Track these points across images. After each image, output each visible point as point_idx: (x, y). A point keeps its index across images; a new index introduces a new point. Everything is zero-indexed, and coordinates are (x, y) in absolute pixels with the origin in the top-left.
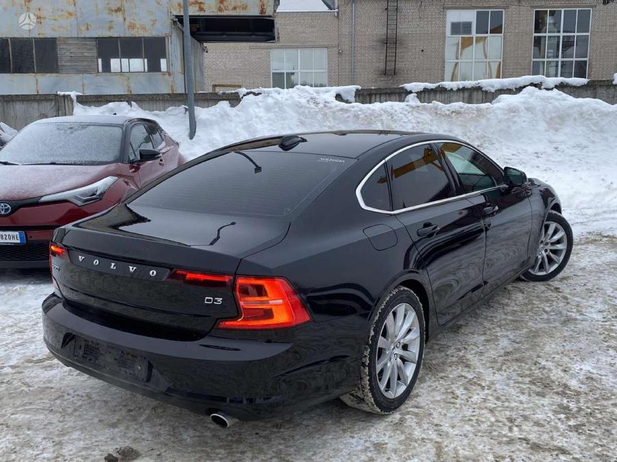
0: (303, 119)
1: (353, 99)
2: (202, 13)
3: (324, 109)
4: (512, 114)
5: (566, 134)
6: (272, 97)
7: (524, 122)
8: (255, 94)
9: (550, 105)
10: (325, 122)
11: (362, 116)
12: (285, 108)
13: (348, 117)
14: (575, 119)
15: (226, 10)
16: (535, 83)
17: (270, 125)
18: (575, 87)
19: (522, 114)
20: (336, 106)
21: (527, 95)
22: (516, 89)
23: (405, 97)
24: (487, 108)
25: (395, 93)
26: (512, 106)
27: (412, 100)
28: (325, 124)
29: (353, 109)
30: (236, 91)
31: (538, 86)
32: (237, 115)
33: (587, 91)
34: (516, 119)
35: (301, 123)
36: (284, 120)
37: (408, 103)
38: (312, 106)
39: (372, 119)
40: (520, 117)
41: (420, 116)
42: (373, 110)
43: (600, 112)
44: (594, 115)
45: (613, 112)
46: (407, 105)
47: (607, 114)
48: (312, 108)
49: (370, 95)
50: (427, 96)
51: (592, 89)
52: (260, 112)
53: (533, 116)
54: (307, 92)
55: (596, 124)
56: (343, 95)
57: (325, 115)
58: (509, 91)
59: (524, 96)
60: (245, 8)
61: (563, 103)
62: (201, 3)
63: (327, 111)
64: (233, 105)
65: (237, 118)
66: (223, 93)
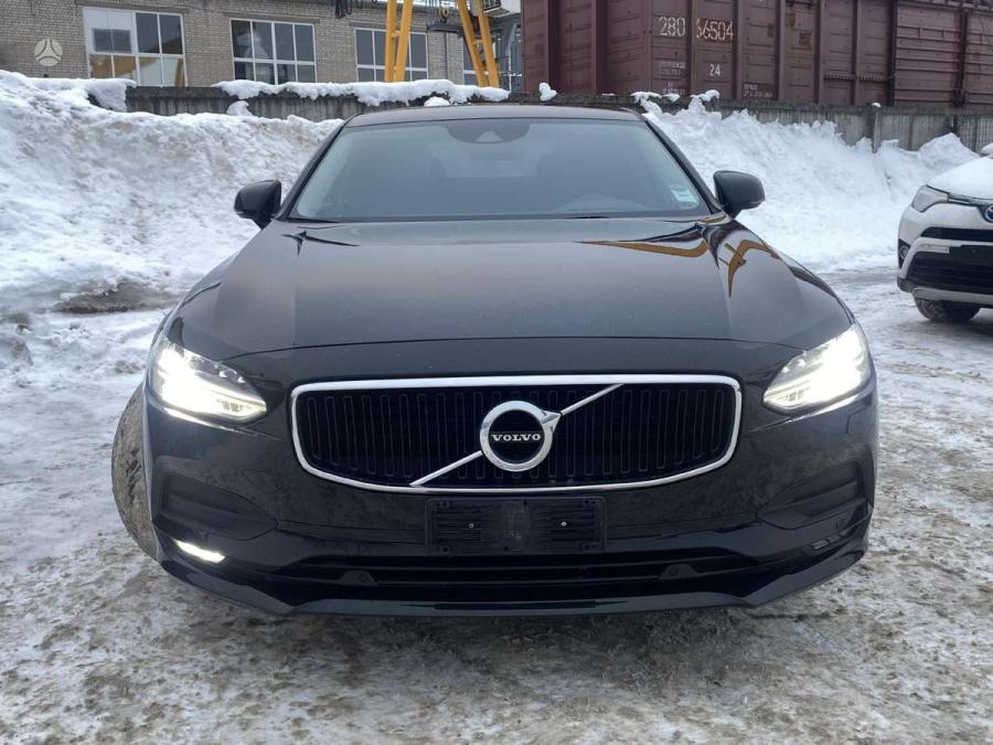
1: (123, 104)
3: (76, 122)
10: (81, 150)
11: (164, 139)
13: (135, 140)
16: (439, 91)
20: (102, 117)
22: (410, 101)
23: (226, 108)
25: (205, 99)
27: (241, 112)
28: (83, 155)
29: (141, 125)
31: (445, 97)
38: (47, 114)
39: (185, 146)
42: (186, 128)
48: (46, 119)
49: (156, 101)
54: (22, 84)
56: (101, 97)
57: (79, 135)
63: (84, 127)
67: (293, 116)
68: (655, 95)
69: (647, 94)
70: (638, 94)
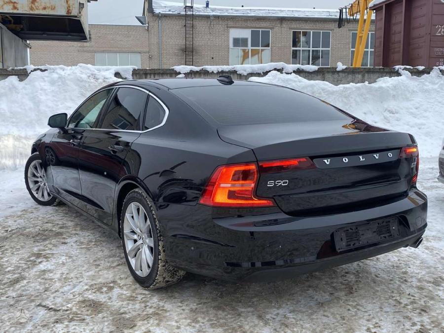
0: (84, 92)
1: (130, 76)
2: (15, 11)
3: (104, 83)
6: (57, 73)
8: (42, 70)
12: (67, 82)
15: (37, 9)
16: (278, 68)
17: (54, 96)
18: (309, 72)
21: (271, 77)
22: (263, 73)
30: (24, 68)
31: (280, 70)
32: (24, 88)
33: (317, 75)
36: (66, 92)
38: (92, 80)
43: (327, 91)
44: (323, 94)
45: (337, 91)
47: (333, 93)
48: (91, 82)
49: (146, 74)
50: (193, 75)
51: (321, 74)
52: (45, 85)
54: (88, 69)
56: (122, 74)
58: (258, 75)
59: (269, 78)
60: (53, 8)
61: (299, 84)
62: (15, 3)
64: (21, 80)
65: (24, 90)
66: (12, 69)
68: (408, 67)
69: (403, 67)
70: (397, 67)
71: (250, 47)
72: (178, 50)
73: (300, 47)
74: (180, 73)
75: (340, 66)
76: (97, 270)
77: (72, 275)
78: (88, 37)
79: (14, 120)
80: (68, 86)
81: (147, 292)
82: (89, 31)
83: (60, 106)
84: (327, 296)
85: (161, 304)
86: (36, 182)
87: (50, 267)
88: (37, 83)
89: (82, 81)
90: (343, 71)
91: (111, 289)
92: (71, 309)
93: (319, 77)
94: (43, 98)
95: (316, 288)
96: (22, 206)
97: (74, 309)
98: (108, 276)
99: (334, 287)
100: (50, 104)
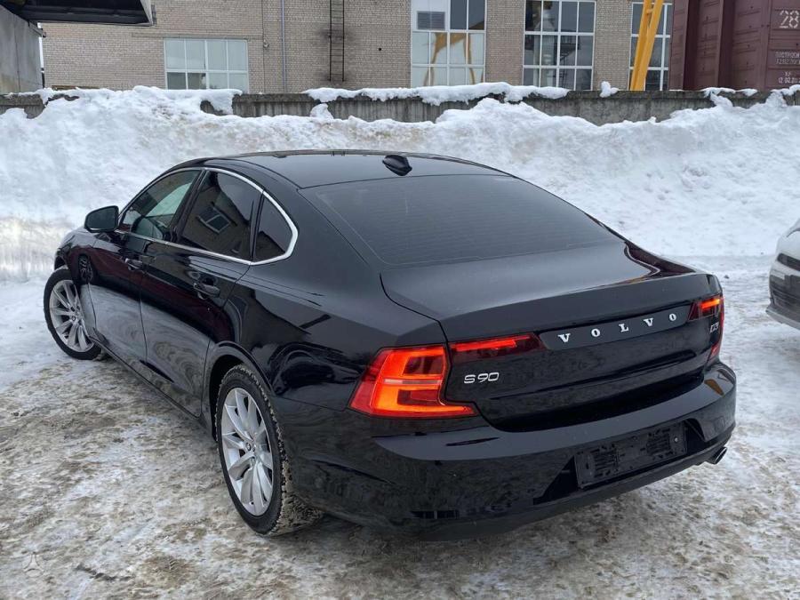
0: (147, 139)
1: (229, 109)
3: (181, 123)
4: (462, 138)
5: (536, 167)
7: (480, 149)
8: (68, 98)
9: (515, 126)
10: (181, 143)
11: (240, 136)
12: (114, 120)
13: (219, 137)
14: (550, 146)
16: (495, 93)
17: (91, 147)
18: (550, 100)
19: (476, 139)
20: (200, 119)
21: (484, 111)
22: (469, 101)
23: (311, 110)
24: (427, 129)
25: (296, 103)
26: (462, 126)
27: (321, 114)
28: (181, 147)
29: (225, 125)
30: (36, 93)
31: (499, 97)
32: (36, 131)
33: (566, 106)
34: (468, 145)
35: (142, 143)
36: (113, 139)
37: (313, 118)
38: (161, 118)
39: (255, 141)
40: (473, 142)
41: (331, 138)
42: (258, 127)
43: (582, 136)
44: (575, 140)
45: (600, 136)
46: (311, 122)
47: (592, 139)
48: (159, 122)
49: (257, 104)
50: (343, 107)
51: (573, 103)
52: (74, 126)
53: (492, 141)
54: (153, 96)
55: (577, 153)
56: (215, 104)
57: (182, 132)
58: (460, 105)
59: (480, 111)
61: (532, 122)
63: (185, 127)
64: (31, 116)
65: (36, 136)
66: (13, 96)
67: (351, 117)
68: (727, 90)
69: (718, 90)
70: (708, 90)
71: (448, 30)
72: (317, 34)
73: (540, 30)
74: (319, 102)
75: (607, 89)
76: (177, 495)
77: (134, 507)
78: (150, 17)
79: (20, 190)
80: (117, 128)
81: (262, 541)
82: (153, 7)
83: (104, 165)
84: (564, 548)
85: (287, 564)
86: (65, 318)
87: (95, 492)
88: (59, 123)
89: (141, 120)
90: (612, 98)
91: (200, 534)
92: (134, 576)
93: (569, 108)
94: (72, 150)
95: (547, 532)
96: (40, 361)
97: (139, 577)
98: (195, 507)
99: (577, 529)
100: (85, 161)
